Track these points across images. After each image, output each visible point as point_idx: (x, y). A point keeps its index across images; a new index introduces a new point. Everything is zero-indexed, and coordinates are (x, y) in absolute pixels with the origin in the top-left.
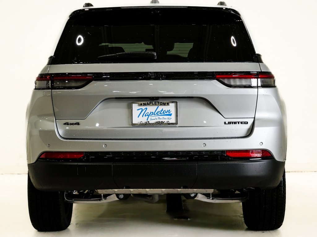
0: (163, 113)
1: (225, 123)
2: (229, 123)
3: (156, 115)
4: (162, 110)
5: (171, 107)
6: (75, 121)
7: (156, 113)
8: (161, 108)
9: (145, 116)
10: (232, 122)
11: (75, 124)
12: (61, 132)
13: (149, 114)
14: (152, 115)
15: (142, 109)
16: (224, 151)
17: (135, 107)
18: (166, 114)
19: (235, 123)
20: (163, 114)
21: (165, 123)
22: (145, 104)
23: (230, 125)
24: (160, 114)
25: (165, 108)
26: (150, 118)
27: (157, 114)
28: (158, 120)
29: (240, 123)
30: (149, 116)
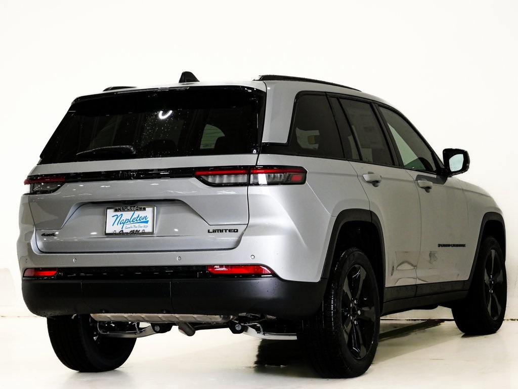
0: (140, 220)
1: (209, 232)
2: (214, 231)
3: (132, 222)
4: (138, 217)
5: (148, 212)
6: (51, 232)
8: (137, 213)
9: (120, 224)
10: (218, 230)
11: (51, 235)
12: (40, 244)
13: (124, 221)
14: (127, 222)
15: (117, 215)
16: (205, 266)
17: (110, 213)
18: (142, 221)
19: (221, 231)
20: (139, 221)
21: (140, 232)
22: (120, 210)
23: (215, 233)
24: (136, 222)
26: (124, 226)
27: (132, 221)
28: (133, 229)
29: (227, 231)
30: (124, 224)
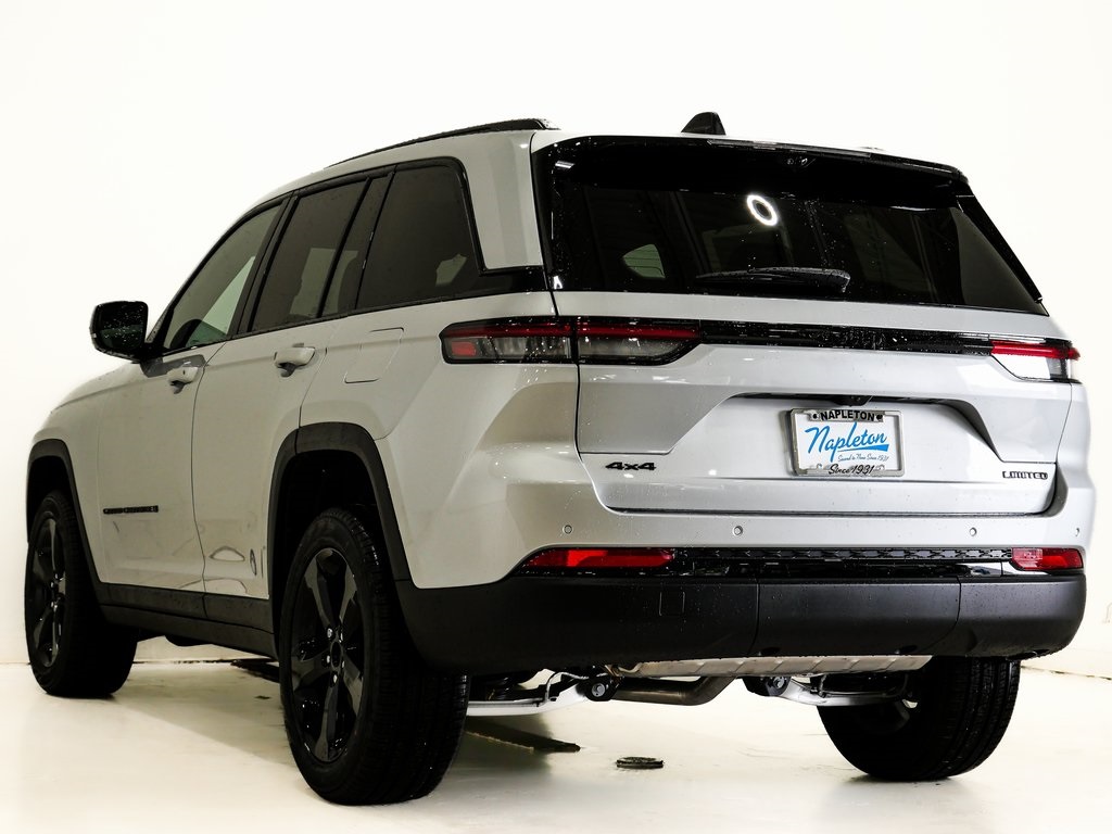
0: (869, 442)
2: (1012, 475)
3: (852, 447)
5: (887, 428)
6: (640, 460)
7: (851, 442)
8: (862, 427)
9: (827, 448)
10: (1018, 473)
11: (643, 467)
13: (835, 443)
14: (842, 446)
15: (818, 429)
17: (802, 421)
18: (874, 444)
19: (1023, 475)
20: (867, 445)
21: (874, 469)
22: (824, 417)
23: (1014, 479)
24: (861, 446)
25: (873, 428)
26: (837, 454)
27: (853, 443)
28: (858, 462)
29: (1032, 475)
30: (835, 448)
